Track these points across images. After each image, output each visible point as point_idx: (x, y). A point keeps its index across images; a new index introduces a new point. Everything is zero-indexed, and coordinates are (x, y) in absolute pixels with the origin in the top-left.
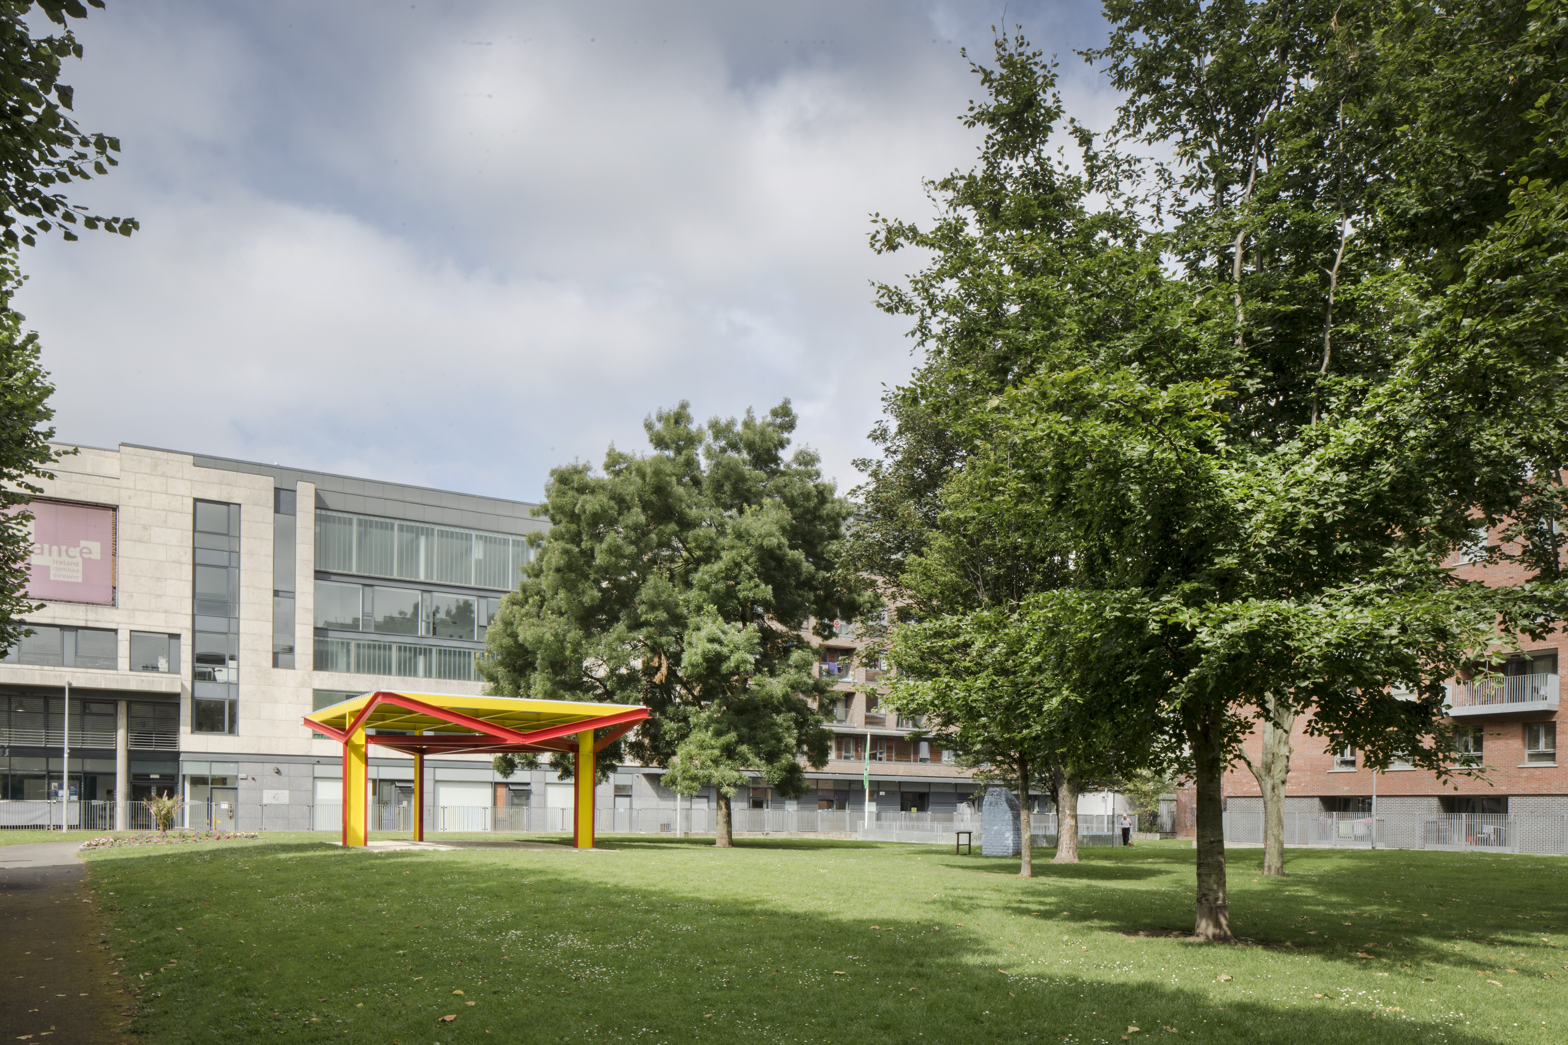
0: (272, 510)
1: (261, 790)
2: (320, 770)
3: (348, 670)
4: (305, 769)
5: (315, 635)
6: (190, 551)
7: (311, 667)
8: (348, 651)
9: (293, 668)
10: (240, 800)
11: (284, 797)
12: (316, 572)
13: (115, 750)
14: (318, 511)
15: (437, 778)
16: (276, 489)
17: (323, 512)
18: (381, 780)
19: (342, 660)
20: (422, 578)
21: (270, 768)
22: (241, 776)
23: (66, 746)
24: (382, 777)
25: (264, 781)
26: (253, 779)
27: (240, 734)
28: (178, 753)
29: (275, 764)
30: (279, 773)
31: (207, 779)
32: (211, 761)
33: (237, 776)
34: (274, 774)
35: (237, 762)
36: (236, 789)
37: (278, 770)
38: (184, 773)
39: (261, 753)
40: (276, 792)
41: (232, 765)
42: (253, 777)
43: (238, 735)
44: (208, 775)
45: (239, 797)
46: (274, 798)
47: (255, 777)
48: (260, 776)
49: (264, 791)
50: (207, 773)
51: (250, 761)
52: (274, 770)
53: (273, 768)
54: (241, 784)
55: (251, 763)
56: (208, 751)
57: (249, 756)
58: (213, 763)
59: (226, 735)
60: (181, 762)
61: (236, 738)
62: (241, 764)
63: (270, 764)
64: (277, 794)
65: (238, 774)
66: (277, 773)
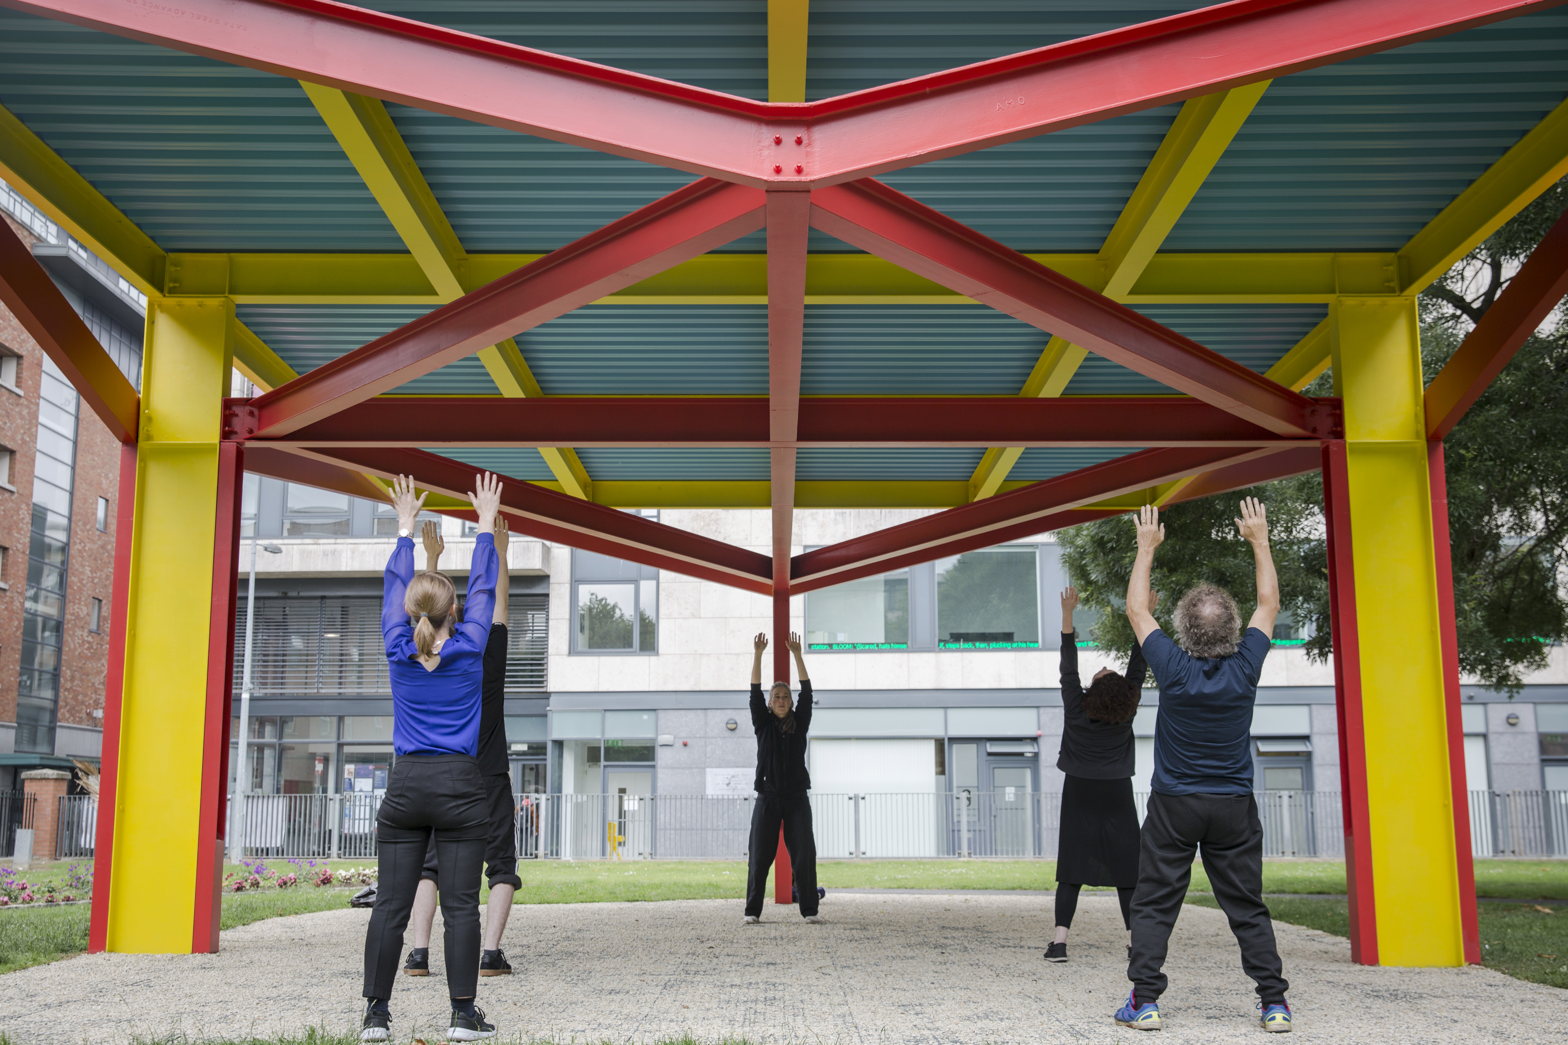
1: (704, 771)
10: (660, 790)
18: (953, 740)
21: (717, 719)
22: (663, 738)
25: (709, 748)
26: (685, 745)
27: (660, 651)
28: (547, 695)
29: (729, 712)
30: (737, 731)
31: (599, 748)
32: (605, 710)
33: (654, 740)
34: (729, 733)
35: (655, 710)
36: (654, 766)
37: (736, 723)
38: (556, 736)
39: (703, 689)
40: (731, 771)
41: (645, 716)
42: (685, 740)
43: (657, 654)
44: (599, 740)
45: (660, 784)
46: (728, 784)
47: (689, 741)
48: (700, 737)
49: (708, 770)
50: (598, 737)
51: (681, 706)
52: (727, 723)
53: (725, 720)
54: (663, 757)
55: (682, 712)
56: (600, 690)
57: (679, 696)
58: (608, 714)
59: (633, 654)
60: (549, 714)
61: (653, 659)
62: (661, 714)
63: (719, 711)
64: (733, 777)
65: (657, 735)
66: (733, 730)
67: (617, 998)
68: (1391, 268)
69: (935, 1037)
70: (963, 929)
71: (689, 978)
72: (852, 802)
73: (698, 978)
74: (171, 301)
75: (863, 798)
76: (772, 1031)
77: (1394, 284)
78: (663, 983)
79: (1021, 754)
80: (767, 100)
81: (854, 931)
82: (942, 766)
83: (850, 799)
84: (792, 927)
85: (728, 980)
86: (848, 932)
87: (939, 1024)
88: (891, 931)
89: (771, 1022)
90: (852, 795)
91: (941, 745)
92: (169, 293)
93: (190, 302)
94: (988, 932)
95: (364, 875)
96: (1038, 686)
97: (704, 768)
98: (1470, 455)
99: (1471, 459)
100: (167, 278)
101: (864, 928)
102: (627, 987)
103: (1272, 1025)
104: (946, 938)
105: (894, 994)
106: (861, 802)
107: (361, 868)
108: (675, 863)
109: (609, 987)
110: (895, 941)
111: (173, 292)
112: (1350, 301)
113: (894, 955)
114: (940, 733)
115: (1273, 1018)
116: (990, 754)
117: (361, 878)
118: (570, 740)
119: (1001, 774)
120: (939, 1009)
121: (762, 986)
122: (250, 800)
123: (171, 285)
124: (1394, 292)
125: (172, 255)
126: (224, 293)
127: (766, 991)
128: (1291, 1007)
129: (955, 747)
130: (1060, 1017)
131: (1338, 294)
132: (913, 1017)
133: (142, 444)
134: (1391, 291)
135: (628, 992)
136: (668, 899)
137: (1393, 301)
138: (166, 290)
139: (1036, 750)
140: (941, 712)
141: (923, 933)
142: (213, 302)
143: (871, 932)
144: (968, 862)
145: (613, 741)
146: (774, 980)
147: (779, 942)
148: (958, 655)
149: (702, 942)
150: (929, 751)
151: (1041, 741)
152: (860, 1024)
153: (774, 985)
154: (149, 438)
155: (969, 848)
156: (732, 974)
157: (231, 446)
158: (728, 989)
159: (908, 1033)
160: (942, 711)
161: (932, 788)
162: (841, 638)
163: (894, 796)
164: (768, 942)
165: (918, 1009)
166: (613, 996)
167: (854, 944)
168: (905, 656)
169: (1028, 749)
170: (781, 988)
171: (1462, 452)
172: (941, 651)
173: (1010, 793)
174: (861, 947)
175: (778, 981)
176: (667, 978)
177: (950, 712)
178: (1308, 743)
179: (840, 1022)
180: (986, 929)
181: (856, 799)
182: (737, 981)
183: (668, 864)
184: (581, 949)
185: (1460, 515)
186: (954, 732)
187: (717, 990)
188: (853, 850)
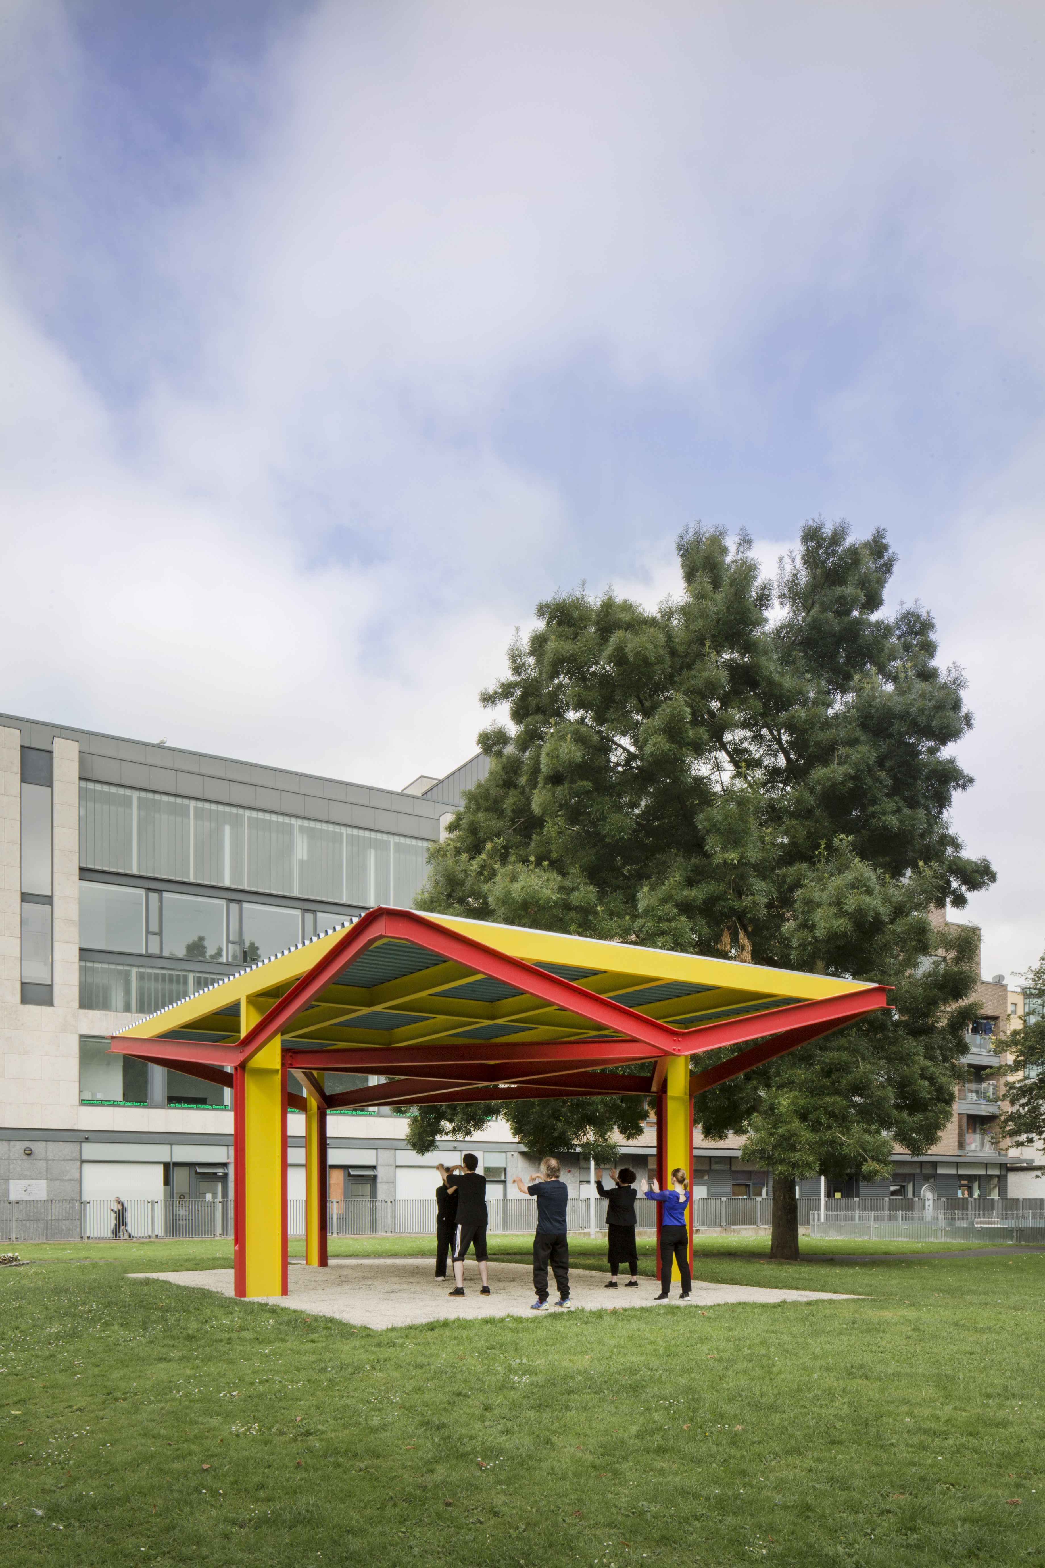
0: (18, 777)
1: (7, 1180)
2: (90, 1150)
3: (127, 1008)
4: (68, 1149)
5: (81, 959)
7: (77, 1004)
8: (127, 983)
9: (50, 1003)
11: (39, 1190)
12: (82, 869)
14: (84, 784)
16: (22, 747)
17: (91, 785)
18: (176, 1164)
19: (117, 997)
20: (227, 883)
21: (18, 1147)
24: (177, 1158)
25: (11, 1167)
29: (26, 1142)
30: (31, 1156)
34: (25, 1157)
37: (30, 1150)
39: (6, 1126)
40: (28, 1182)
46: (25, 1191)
48: (5, 1159)
49: (11, 1181)
52: (25, 1150)
53: (23, 1148)
63: (19, 1142)
64: (29, 1186)
66: (29, 1155)
79: (216, 1174)
82: (167, 1182)
91: (167, 1167)
114: (167, 1159)
116: (197, 1173)
119: (203, 1185)
129: (176, 1168)
139: (225, 1172)
140: (169, 1146)
148: (181, 1111)
150: (160, 1170)
151: (229, 1167)
161: (160, 1195)
162: (99, 1096)
168: (146, 1110)
169: (220, 1171)
172: (170, 1108)
173: (209, 1196)
177: (174, 1146)
188: (150, 1234)
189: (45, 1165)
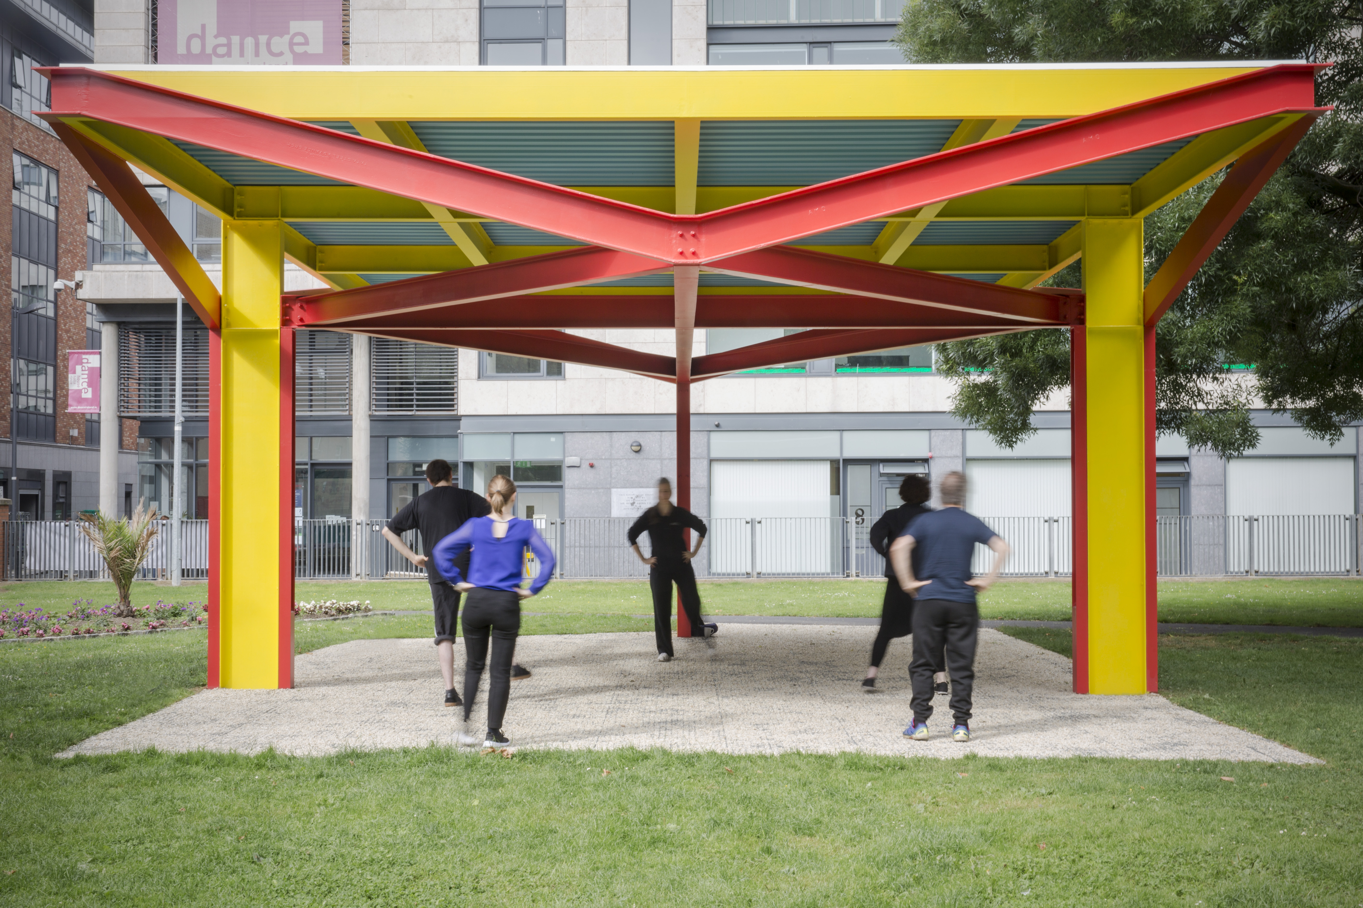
1: (608, 490)
6: (474, 15)
10: (568, 510)
12: (709, 29)
13: (349, 419)
15: (970, 454)
18: (848, 462)
21: (623, 442)
22: (570, 460)
23: (179, 416)
24: (850, 453)
25: (614, 470)
26: (592, 466)
27: (567, 376)
28: (458, 419)
29: (633, 434)
30: (641, 453)
31: (509, 467)
32: (514, 433)
33: (562, 461)
34: (633, 455)
35: (562, 433)
36: (561, 487)
37: (640, 445)
38: (467, 458)
39: (608, 412)
40: (636, 491)
41: (553, 439)
42: (591, 462)
43: (564, 379)
44: (509, 462)
45: (567, 503)
46: (633, 504)
47: (595, 463)
48: (605, 459)
49: (613, 490)
50: (508, 458)
51: (587, 429)
52: (632, 446)
53: (630, 443)
54: (569, 477)
55: (588, 434)
56: (509, 413)
57: (585, 418)
58: (517, 436)
59: (540, 378)
60: (460, 436)
61: (560, 383)
62: (568, 437)
63: (623, 434)
64: (637, 496)
65: (564, 457)
66: (637, 452)
67: (579, 720)
68: (1127, 196)
69: (769, 744)
70: (816, 664)
71: (622, 706)
72: (749, 526)
73: (628, 706)
74: (239, 222)
75: (760, 522)
76: (676, 740)
77: (1128, 208)
78: (605, 710)
80: (675, 213)
81: (736, 666)
82: (837, 487)
83: (747, 523)
84: (690, 663)
85: (647, 707)
86: (731, 667)
87: (775, 736)
88: (764, 665)
89: (676, 736)
90: (749, 520)
91: (836, 467)
92: (238, 216)
93: (252, 223)
94: (834, 666)
95: (326, 608)
96: (930, 410)
97: (610, 489)
98: (1240, 281)
99: (1242, 284)
100: (235, 205)
101: (743, 664)
102: (583, 713)
103: (958, 737)
104: (801, 672)
105: (753, 717)
106: (758, 526)
107: (322, 601)
108: (585, 583)
109: (572, 713)
110: (764, 675)
111: (240, 215)
112: (1096, 221)
113: (760, 687)
114: (836, 454)
115: (958, 733)
116: (882, 475)
117: (323, 610)
118: (479, 462)
120: (778, 727)
121: (669, 712)
122: (184, 525)
123: (239, 210)
124: (1127, 215)
125: (238, 187)
126: (277, 216)
127: (672, 715)
128: (970, 727)
129: (849, 468)
130: (849, 732)
131: (1086, 217)
132: (760, 732)
133: (224, 331)
134: (1125, 214)
135: (585, 716)
136: (591, 632)
137: (1127, 222)
138: (235, 214)
139: (927, 471)
141: (786, 668)
142: (269, 223)
143: (747, 667)
144: (855, 582)
145: (522, 462)
146: (676, 708)
147: (681, 676)
148: (854, 379)
149: (625, 676)
150: (825, 471)
151: (932, 463)
152: (728, 736)
153: (677, 711)
154: (228, 325)
155: (857, 568)
156: (649, 703)
157: (288, 330)
158: (648, 714)
159: (754, 742)
160: (838, 434)
161: (826, 512)
163: (788, 520)
164: (672, 675)
165: (765, 726)
166: (575, 720)
167: (734, 678)
168: (803, 380)
170: (681, 713)
171: (1235, 277)
172: (838, 375)
174: (738, 680)
175: (679, 708)
176: (607, 706)
177: (846, 434)
178: (1186, 464)
179: (716, 735)
180: (834, 663)
181: (752, 523)
182: (653, 708)
183: (579, 584)
184: (541, 683)
185: (1230, 329)
186: (848, 454)
187: (641, 714)
188: (749, 570)
189: (659, 466)
